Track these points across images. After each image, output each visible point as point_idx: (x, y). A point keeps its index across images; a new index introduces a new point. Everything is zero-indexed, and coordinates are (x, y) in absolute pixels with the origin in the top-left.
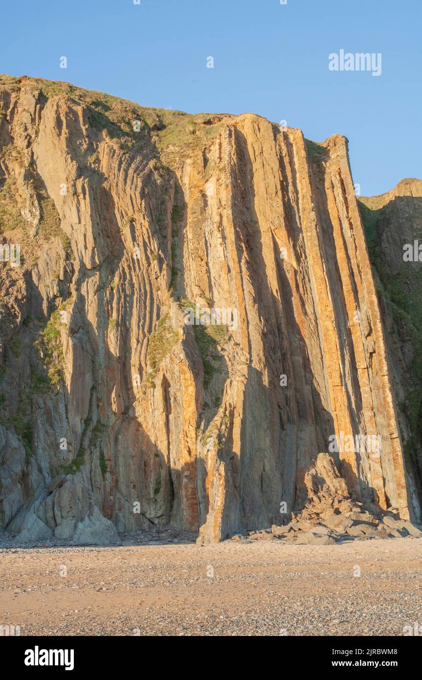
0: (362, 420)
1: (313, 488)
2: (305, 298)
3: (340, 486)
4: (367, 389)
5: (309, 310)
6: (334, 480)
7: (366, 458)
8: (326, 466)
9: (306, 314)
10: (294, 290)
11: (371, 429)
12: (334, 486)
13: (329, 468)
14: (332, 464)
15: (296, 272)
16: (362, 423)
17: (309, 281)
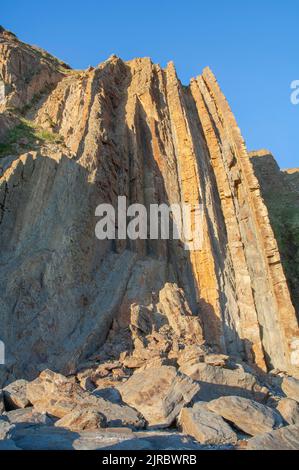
0: (228, 254)
1: (139, 325)
2: (165, 143)
3: (191, 327)
4: (233, 220)
5: (168, 150)
6: (180, 317)
7: (233, 300)
8: (170, 299)
9: (164, 153)
10: (153, 134)
11: (239, 263)
12: (179, 327)
13: (175, 302)
14: (180, 296)
15: (156, 123)
16: (228, 257)
17: (171, 132)
